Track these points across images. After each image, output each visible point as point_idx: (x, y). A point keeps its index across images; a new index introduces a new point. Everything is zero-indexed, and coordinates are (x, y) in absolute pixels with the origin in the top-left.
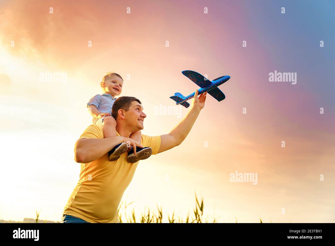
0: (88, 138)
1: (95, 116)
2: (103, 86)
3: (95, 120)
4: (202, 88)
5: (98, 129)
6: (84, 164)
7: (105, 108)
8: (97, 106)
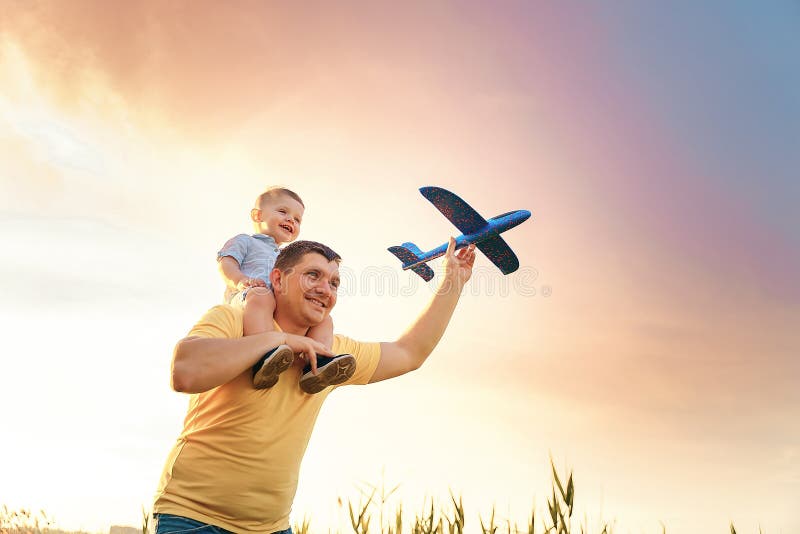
0: (203, 336)
1: (231, 283)
2: (256, 218)
3: (231, 293)
4: (465, 234)
5: (230, 316)
6: (197, 396)
7: (254, 267)
8: (240, 262)
